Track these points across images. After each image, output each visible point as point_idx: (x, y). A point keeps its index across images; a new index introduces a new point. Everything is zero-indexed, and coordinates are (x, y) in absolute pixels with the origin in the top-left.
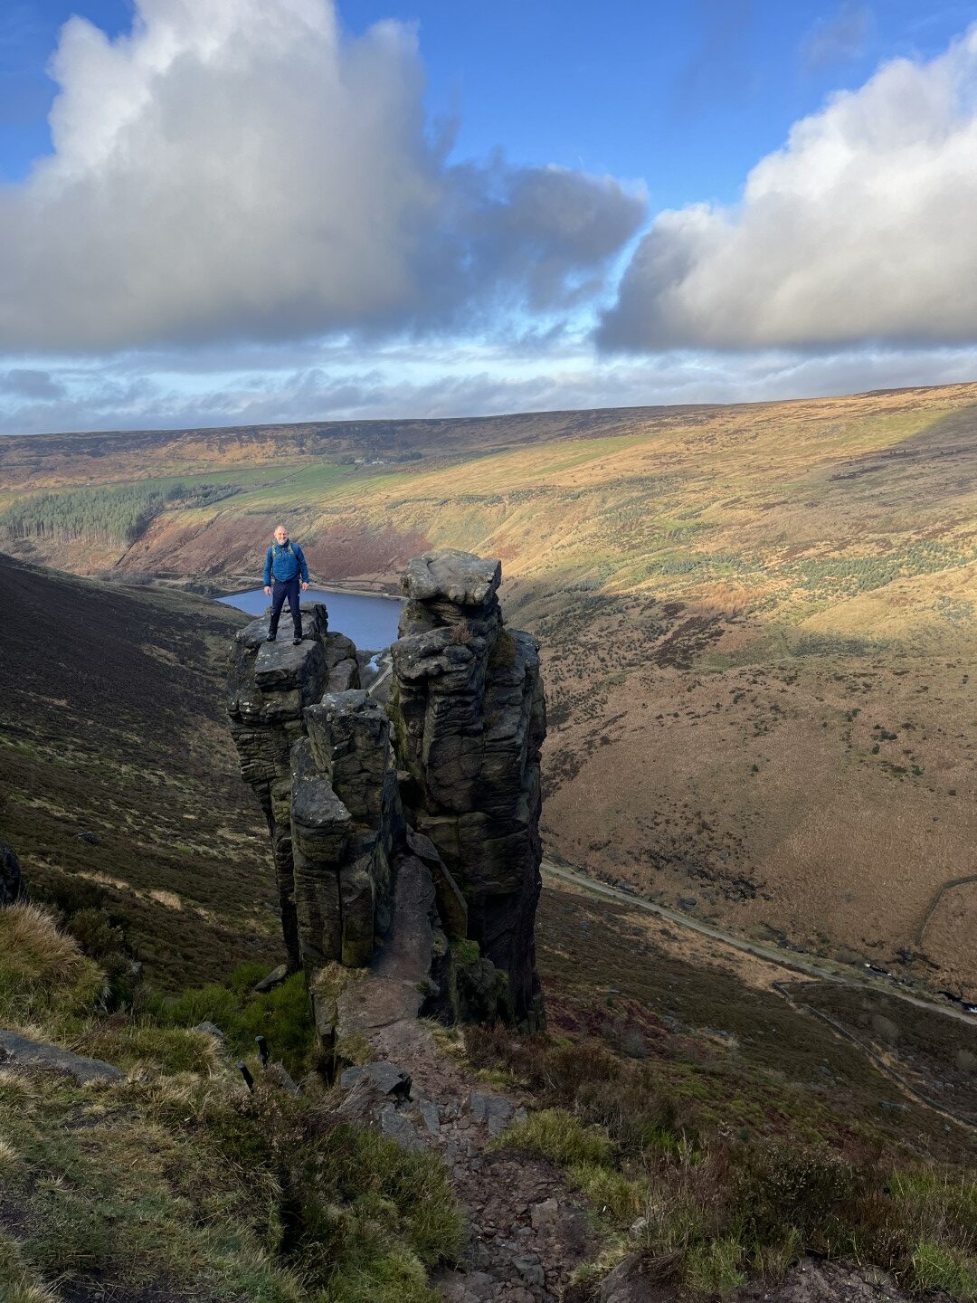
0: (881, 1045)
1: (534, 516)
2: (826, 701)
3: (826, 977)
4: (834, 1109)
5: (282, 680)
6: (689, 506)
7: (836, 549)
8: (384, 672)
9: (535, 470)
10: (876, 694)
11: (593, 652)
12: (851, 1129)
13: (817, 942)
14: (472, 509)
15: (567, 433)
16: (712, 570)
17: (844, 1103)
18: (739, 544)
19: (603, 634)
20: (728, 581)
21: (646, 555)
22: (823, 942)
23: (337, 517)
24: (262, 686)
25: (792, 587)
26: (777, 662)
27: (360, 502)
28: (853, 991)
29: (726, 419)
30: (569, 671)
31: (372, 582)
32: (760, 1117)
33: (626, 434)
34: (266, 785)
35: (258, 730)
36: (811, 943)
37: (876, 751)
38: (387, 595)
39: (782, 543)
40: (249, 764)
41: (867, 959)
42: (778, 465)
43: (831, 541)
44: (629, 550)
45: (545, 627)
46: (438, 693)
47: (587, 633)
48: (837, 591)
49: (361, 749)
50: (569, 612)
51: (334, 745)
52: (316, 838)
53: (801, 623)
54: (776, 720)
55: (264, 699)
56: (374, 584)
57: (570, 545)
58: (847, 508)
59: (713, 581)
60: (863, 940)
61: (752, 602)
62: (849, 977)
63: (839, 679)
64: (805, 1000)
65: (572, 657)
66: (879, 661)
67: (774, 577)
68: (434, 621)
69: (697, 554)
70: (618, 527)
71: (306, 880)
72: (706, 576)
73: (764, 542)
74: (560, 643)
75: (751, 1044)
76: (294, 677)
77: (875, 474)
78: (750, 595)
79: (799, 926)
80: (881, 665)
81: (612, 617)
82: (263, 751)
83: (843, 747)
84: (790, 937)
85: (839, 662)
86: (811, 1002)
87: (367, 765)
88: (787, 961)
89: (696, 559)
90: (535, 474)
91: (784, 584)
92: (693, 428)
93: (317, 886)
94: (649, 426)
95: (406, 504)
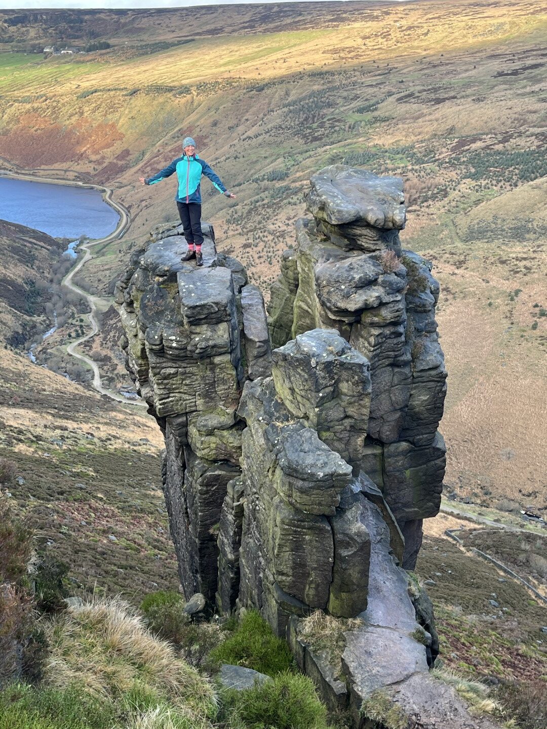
0: (537, 579)
1: (221, 107)
2: (491, 283)
3: (489, 523)
4: (505, 636)
5: (212, 313)
6: (367, 100)
7: (500, 142)
8: (82, 258)
9: (222, 62)
10: (536, 276)
11: (281, 239)
12: (520, 652)
13: (480, 494)
14: (161, 100)
15: (251, 25)
16: (388, 161)
17: (512, 630)
18: (413, 137)
19: (290, 222)
20: (404, 172)
21: (328, 147)
22: (486, 494)
23: (28, 106)
24: (191, 319)
25: (461, 178)
26: (448, 247)
27: (50, 91)
28: (513, 535)
29: (400, 16)
30: (260, 257)
31: (66, 171)
32: (447, 647)
33: (306, 29)
34: (185, 419)
35: (183, 365)
36: (476, 495)
37: (534, 327)
38: (80, 183)
39: (451, 136)
40: (168, 397)
41: (523, 507)
42: (447, 62)
43: (496, 134)
44: (312, 141)
45: (236, 216)
46: (373, 325)
47: (275, 222)
48: (501, 181)
49: (346, 395)
50: (257, 202)
51: (319, 391)
52: (315, 492)
53: (469, 211)
54: (447, 300)
55: (192, 333)
56: (67, 173)
57: (256, 137)
58: (510, 103)
59: (390, 172)
60: (520, 491)
61: (425, 192)
62: (509, 524)
63: (503, 262)
64: (473, 545)
65: (262, 244)
66: (539, 246)
67: (445, 168)
68: (347, 246)
69: (375, 146)
70: (301, 120)
71: (295, 531)
72: (383, 168)
73: (435, 135)
74: (251, 231)
75: (432, 585)
76: (225, 310)
77: (536, 71)
78: (423, 185)
79: (466, 481)
80: (539, 249)
81: (298, 207)
82: (186, 385)
83: (506, 323)
84: (457, 491)
85: (503, 247)
86: (478, 546)
87: (351, 411)
88: (456, 512)
89: (373, 150)
90: (220, 66)
91: (453, 174)
92: (370, 24)
93: (307, 537)
94: (329, 21)
95: (97, 94)
